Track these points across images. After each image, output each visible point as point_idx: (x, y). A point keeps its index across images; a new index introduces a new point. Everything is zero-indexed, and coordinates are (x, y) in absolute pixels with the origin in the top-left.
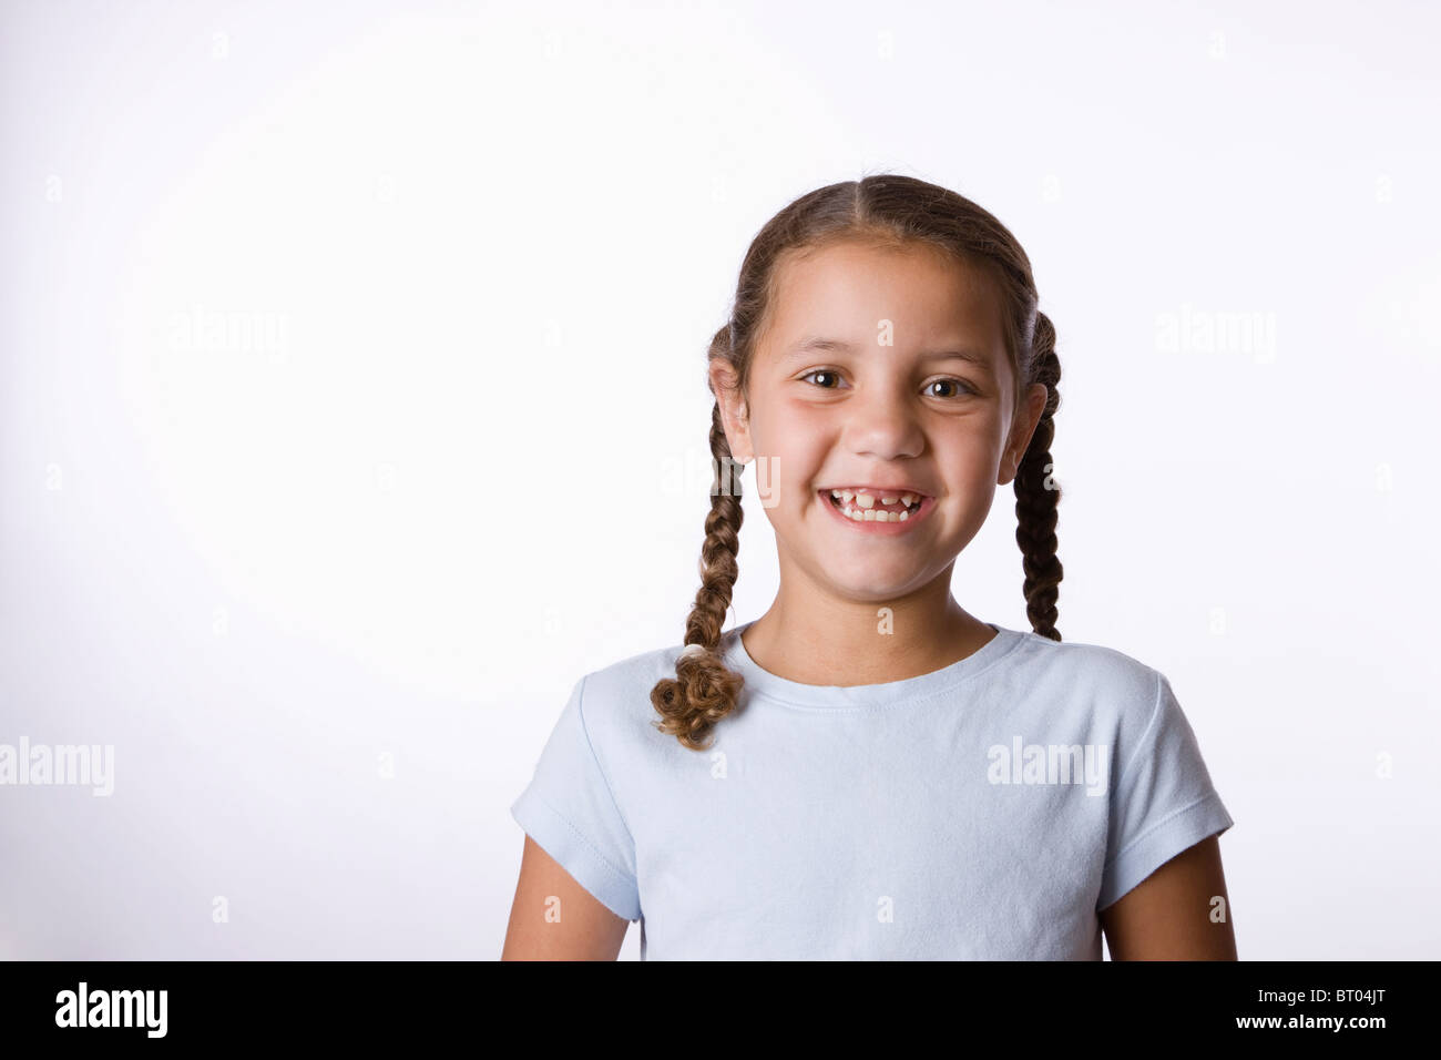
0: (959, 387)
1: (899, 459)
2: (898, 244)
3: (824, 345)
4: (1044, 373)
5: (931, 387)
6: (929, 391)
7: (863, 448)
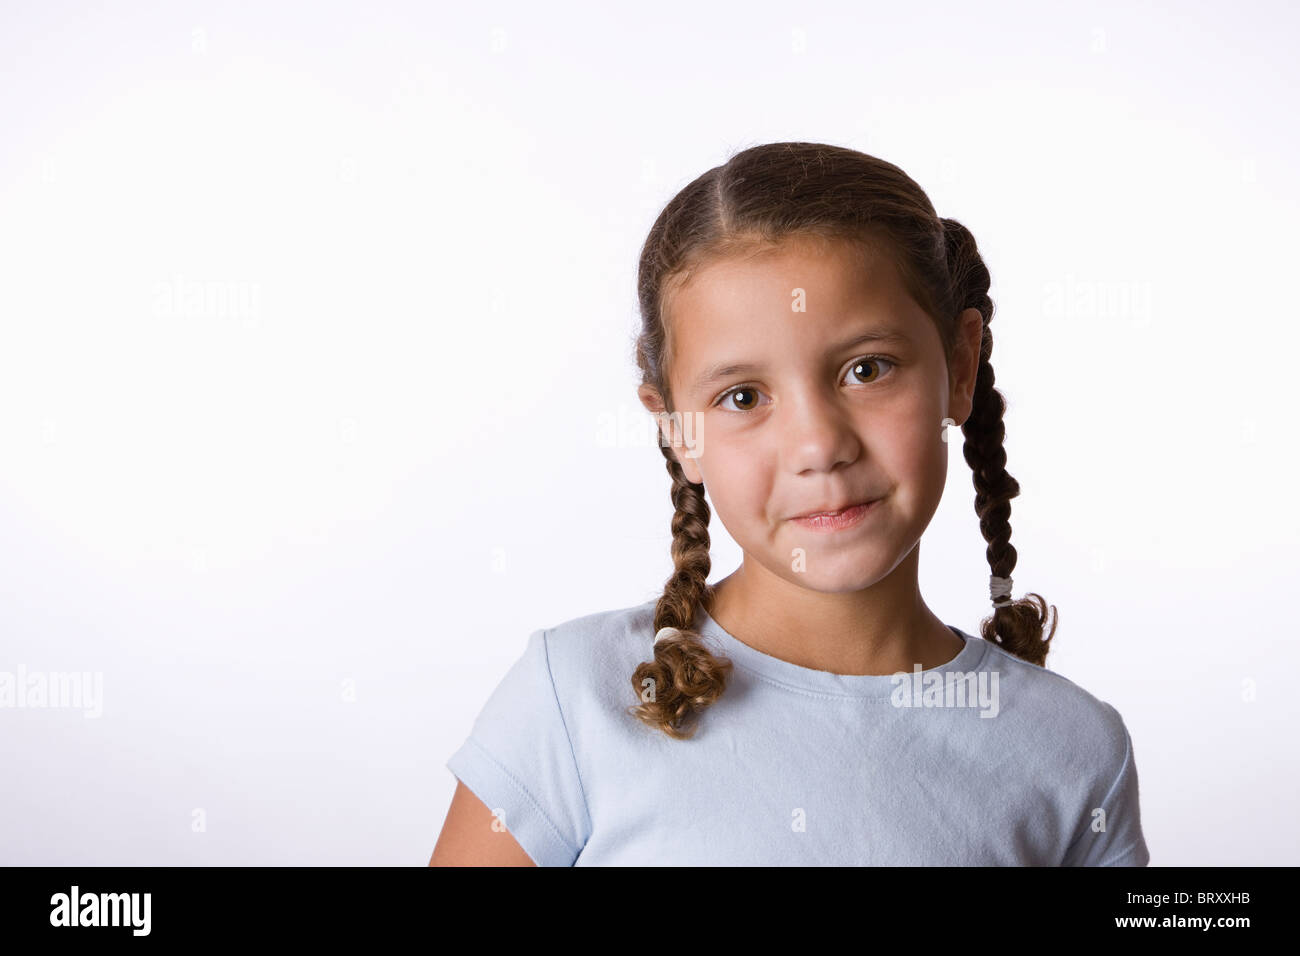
0: (879, 363)
1: (836, 467)
2: (771, 246)
3: (730, 370)
4: (970, 296)
5: (851, 371)
6: (851, 379)
7: (801, 468)
